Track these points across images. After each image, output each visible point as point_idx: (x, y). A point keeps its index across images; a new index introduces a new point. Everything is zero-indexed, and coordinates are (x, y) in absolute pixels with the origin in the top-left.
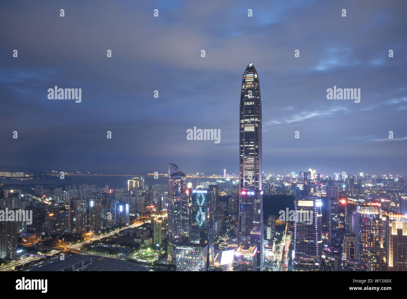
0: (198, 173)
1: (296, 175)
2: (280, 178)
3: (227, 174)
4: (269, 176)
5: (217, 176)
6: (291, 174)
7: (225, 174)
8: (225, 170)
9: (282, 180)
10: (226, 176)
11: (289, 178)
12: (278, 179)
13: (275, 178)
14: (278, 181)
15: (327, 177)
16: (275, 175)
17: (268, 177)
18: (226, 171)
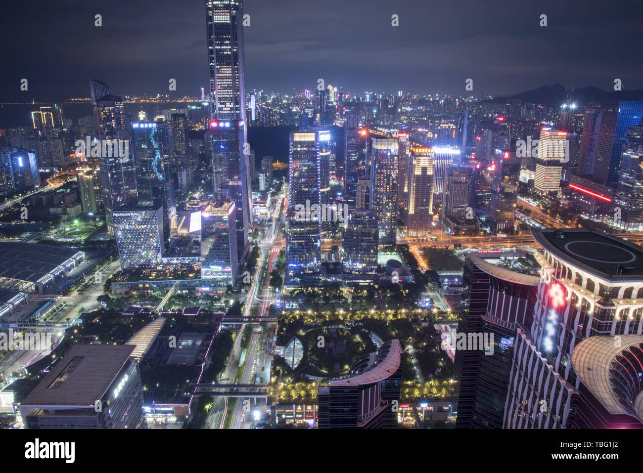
0: (159, 95)
1: (312, 96)
2: (288, 100)
3: (206, 94)
4: (272, 97)
5: (191, 99)
6: (304, 93)
7: (203, 97)
8: (202, 89)
9: (291, 103)
10: (205, 98)
11: (301, 99)
12: (285, 101)
13: (281, 101)
14: (284, 104)
15: (355, 97)
16: (281, 95)
17: (270, 99)
18: (205, 90)
